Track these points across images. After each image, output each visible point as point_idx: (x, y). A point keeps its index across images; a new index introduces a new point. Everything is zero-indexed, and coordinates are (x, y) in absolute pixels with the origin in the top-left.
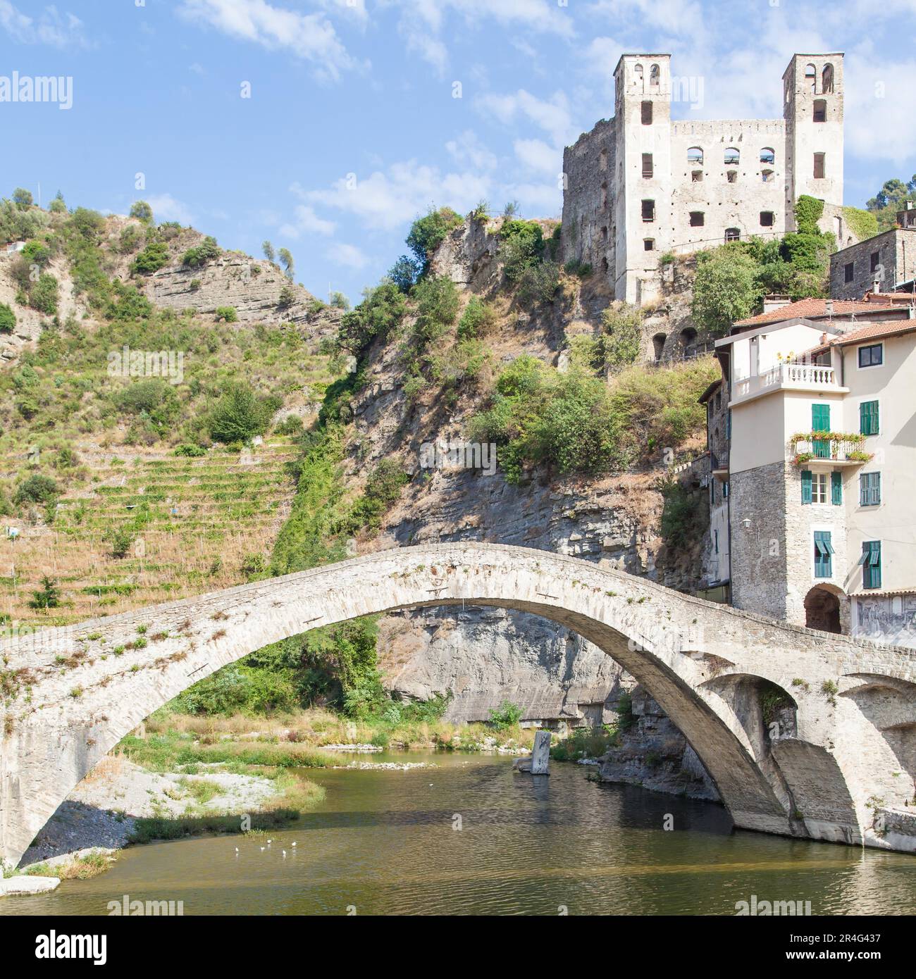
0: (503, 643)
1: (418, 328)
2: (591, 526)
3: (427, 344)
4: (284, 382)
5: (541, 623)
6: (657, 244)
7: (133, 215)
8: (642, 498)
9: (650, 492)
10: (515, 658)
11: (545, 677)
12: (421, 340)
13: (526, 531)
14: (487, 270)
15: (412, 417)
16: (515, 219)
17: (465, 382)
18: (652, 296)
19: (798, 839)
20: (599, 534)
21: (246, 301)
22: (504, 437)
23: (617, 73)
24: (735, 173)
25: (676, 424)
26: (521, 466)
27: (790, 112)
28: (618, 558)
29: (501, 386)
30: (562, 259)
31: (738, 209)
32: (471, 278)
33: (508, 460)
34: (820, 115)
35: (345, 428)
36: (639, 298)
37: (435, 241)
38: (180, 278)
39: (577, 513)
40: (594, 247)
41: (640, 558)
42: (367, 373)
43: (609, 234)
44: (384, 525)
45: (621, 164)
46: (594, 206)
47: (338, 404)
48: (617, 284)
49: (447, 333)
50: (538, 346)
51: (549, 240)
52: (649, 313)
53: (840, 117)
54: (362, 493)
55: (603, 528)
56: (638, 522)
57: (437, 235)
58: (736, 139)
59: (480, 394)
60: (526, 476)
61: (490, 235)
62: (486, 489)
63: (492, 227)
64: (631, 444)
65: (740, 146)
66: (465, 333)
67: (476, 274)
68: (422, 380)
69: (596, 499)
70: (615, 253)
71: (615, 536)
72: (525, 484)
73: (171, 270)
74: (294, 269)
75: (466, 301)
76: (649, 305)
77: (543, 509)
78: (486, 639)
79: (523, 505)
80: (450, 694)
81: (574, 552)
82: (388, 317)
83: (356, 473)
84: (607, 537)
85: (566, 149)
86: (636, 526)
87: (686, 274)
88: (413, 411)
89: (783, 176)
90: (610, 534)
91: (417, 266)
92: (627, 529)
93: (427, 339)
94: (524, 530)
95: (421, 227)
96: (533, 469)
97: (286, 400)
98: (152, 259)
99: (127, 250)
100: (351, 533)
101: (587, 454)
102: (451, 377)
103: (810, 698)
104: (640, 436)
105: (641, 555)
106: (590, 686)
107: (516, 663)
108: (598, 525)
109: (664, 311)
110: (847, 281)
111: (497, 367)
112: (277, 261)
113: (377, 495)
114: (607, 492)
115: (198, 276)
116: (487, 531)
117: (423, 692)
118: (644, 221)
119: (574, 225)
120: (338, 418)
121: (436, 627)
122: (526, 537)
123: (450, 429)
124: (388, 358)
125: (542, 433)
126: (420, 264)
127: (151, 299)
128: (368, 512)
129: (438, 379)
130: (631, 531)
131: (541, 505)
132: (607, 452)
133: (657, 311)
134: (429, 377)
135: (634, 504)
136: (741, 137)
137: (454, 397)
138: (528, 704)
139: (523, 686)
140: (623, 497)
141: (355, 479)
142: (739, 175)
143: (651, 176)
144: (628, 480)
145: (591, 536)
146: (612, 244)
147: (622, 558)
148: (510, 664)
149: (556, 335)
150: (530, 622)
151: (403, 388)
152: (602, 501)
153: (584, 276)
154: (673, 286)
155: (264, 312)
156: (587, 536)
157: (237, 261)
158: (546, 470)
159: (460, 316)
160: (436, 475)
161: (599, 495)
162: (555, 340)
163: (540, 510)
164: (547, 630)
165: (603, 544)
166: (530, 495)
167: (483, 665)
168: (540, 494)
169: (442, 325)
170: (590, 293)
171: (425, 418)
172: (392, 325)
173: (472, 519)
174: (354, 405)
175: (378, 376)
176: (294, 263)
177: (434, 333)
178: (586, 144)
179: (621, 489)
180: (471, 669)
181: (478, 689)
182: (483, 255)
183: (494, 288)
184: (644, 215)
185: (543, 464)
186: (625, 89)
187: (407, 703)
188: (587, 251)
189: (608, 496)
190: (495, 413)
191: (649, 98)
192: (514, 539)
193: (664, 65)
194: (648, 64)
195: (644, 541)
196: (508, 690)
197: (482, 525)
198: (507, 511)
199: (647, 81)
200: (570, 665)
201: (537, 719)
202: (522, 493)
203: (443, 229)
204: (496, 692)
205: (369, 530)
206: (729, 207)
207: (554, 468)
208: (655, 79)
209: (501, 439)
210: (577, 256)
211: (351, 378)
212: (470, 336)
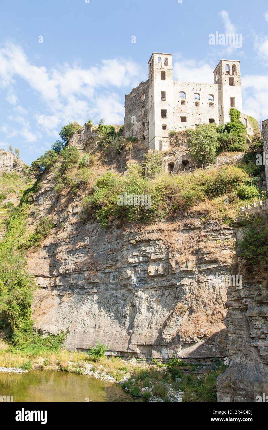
0: (96, 306)
1: (62, 166)
2: (144, 249)
3: (66, 171)
4: (9, 189)
5: (116, 297)
6: (168, 127)
8: (171, 235)
9: (175, 232)
10: (102, 314)
11: (118, 326)
12: (63, 170)
13: (109, 250)
14: (91, 145)
15: (58, 200)
16: (103, 124)
17: (81, 184)
18: (166, 148)
20: (148, 253)
22: (100, 206)
23: (150, 63)
24: (198, 103)
25: (188, 198)
26: (108, 218)
27: (219, 82)
28: (158, 265)
29: (98, 184)
30: (124, 137)
31: (200, 117)
32: (85, 148)
33: (101, 216)
34: (232, 83)
35: (30, 206)
36: (161, 148)
37: (71, 134)
39: (137, 242)
40: (139, 131)
41: (171, 266)
42: (41, 184)
43: (146, 125)
44: (42, 246)
45: (152, 96)
46: (139, 115)
47: (27, 196)
48: (149, 144)
49: (74, 167)
50: (113, 170)
51: (117, 132)
52: (166, 154)
53: (240, 84)
54: (33, 232)
55: (150, 249)
57: (72, 131)
58: (199, 90)
59: (88, 189)
60: (110, 224)
61: (93, 131)
62: (90, 230)
63: (93, 128)
64: (164, 209)
65: (200, 92)
66: (82, 165)
67: (86, 147)
68: (63, 185)
69: (147, 235)
70: (148, 132)
71: (157, 253)
72: (108, 228)
74: (20, 156)
75: (82, 156)
76: (166, 151)
77: (118, 239)
78: (88, 303)
79: (108, 238)
80: (68, 332)
81: (135, 261)
82: (50, 162)
83: (32, 224)
84: (152, 254)
86: (168, 249)
87: (182, 139)
88: (58, 198)
89: (217, 105)
90: (154, 253)
91: (63, 144)
92: (163, 250)
93: (66, 169)
94: (108, 249)
95: (65, 129)
96: (113, 221)
97: (8, 196)
100: (26, 249)
101: (143, 213)
102: (75, 183)
104: (169, 204)
105: (172, 264)
106: (144, 334)
107: (103, 317)
108: (148, 248)
109: (172, 154)
111: (96, 178)
112: (14, 152)
113: (40, 233)
114: (152, 231)
116: (89, 250)
117: (54, 330)
118: (162, 118)
119: (130, 123)
120: (27, 202)
121: (63, 296)
122: (109, 253)
123: (74, 204)
124: (49, 178)
126: (64, 144)
128: (35, 240)
129: (69, 184)
130: (165, 251)
131: (117, 237)
132: (152, 212)
133: (169, 154)
134: (66, 184)
135: (167, 237)
136: (201, 89)
137: (76, 190)
138: (109, 341)
139: (107, 330)
140: (161, 234)
141: (32, 226)
142: (200, 104)
143: (165, 100)
144: (163, 226)
145: (144, 254)
146: (147, 129)
147: (161, 265)
148: (100, 317)
150: (110, 295)
151: (55, 189)
152: (150, 236)
153: (134, 142)
154: (176, 144)
155: (7, 168)
156: (142, 253)
158: (120, 221)
159: (79, 161)
160: (67, 224)
161: (148, 233)
162: (122, 167)
163: (117, 240)
164: (119, 300)
165: (151, 258)
166: (111, 233)
167: (85, 317)
168: (116, 232)
169: (72, 164)
170: (137, 148)
171: (63, 201)
172: (52, 165)
174: (34, 197)
175: (45, 185)
176: (20, 154)
177: (68, 167)
178: (135, 92)
179: (160, 230)
180: (79, 319)
181: (82, 330)
182: (90, 139)
183: (94, 151)
184: (162, 116)
185: (119, 217)
186: (154, 66)
187: (45, 336)
188: (135, 133)
189: (153, 234)
190: (95, 195)
191: (164, 70)
192: (103, 254)
193: (170, 58)
194: (163, 57)
195: (173, 257)
196: (98, 332)
197: (87, 247)
198: (100, 240)
199: (163, 64)
200: (132, 322)
201: (114, 351)
202: (107, 232)
203: (74, 129)
204: (92, 332)
205: (34, 248)
206: (196, 116)
207: (124, 220)
208: (166, 64)
209: (99, 207)
210: (131, 136)
211: (34, 187)
212: (84, 167)
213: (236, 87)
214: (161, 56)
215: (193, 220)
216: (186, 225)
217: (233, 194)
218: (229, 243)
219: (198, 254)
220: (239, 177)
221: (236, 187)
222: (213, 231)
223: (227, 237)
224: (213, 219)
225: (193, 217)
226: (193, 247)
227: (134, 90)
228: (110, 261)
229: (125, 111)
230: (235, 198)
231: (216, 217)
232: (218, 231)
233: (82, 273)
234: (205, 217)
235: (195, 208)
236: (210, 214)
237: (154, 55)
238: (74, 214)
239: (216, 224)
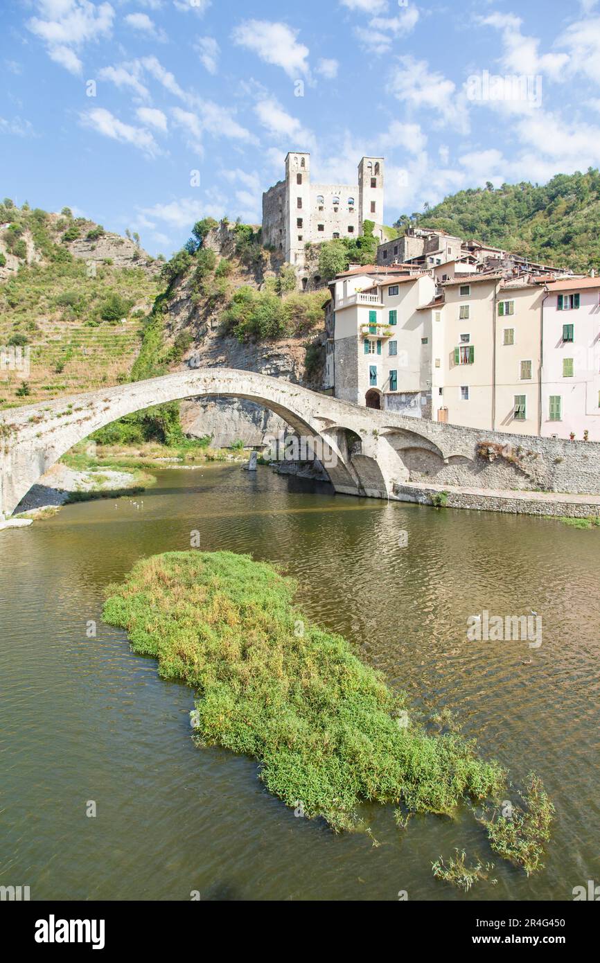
0: (236, 413)
1: (197, 271)
2: (275, 362)
3: (202, 279)
4: (136, 294)
5: (253, 404)
6: (303, 238)
7: (63, 213)
8: (297, 350)
9: (300, 347)
10: (242, 420)
11: (255, 428)
12: (199, 277)
13: (246, 364)
14: (228, 246)
15: (195, 312)
16: (241, 224)
17: (219, 296)
18: (301, 261)
19: (362, 496)
20: (278, 366)
21: (117, 256)
22: (237, 321)
23: (286, 161)
24: (337, 208)
25: (312, 318)
26: (244, 334)
27: (361, 183)
28: (286, 376)
29: (235, 299)
30: (262, 243)
31: (338, 224)
32: (221, 250)
33: (238, 332)
34: (373, 185)
35: (164, 316)
36: (296, 262)
37: (205, 232)
38: (86, 244)
39: (269, 356)
40: (276, 238)
41: (296, 376)
42: (174, 291)
43: (283, 232)
44: (182, 360)
45: (288, 201)
46: (276, 220)
47: (161, 305)
48: (285, 256)
49: (210, 274)
50: (251, 281)
51: (256, 235)
52: (300, 268)
53: (382, 186)
54: (172, 345)
55: (280, 363)
56: (295, 360)
57: (206, 229)
58: (338, 193)
59: (225, 302)
60: (246, 339)
61: (230, 231)
62: (229, 345)
63: (231, 227)
64: (293, 326)
65: (339, 196)
66: (218, 274)
67: (223, 248)
68: (199, 295)
69: (277, 350)
70: (285, 241)
71: (285, 366)
72: (245, 343)
73: (82, 240)
74: (140, 242)
75: (219, 260)
76: (300, 264)
78: (229, 411)
79: (245, 352)
80: (213, 435)
81: (267, 373)
82: (183, 266)
83: (170, 336)
85: (264, 193)
86: (294, 362)
87: (316, 252)
88: (196, 309)
89: (357, 210)
90: (283, 366)
93: (202, 276)
95: (198, 226)
96: (249, 336)
97: (137, 302)
98: (72, 234)
99: (60, 229)
100: (167, 363)
101: (273, 330)
102: (213, 294)
103: (367, 437)
104: (296, 322)
106: (274, 432)
107: (242, 422)
108: (278, 362)
109: (307, 268)
110: (384, 258)
111: (233, 290)
112: (132, 238)
113: (179, 346)
114: (282, 347)
115: (95, 243)
116: (229, 363)
117: (200, 434)
118: (298, 228)
119: (267, 228)
120: (161, 311)
121: (206, 406)
122: (246, 366)
123: (212, 317)
124: (184, 285)
125: (253, 320)
126: (198, 242)
127: (72, 253)
128: (175, 354)
129: (207, 295)
130: (292, 364)
131: (253, 352)
132: (281, 329)
133: (303, 268)
134: (203, 294)
135: (293, 352)
136: (340, 192)
137: (214, 303)
138: (247, 440)
139: (245, 432)
140: (289, 349)
141: (169, 339)
142: (339, 209)
143: (301, 208)
144: (291, 342)
145: (275, 366)
146: (284, 237)
147: (288, 376)
148: (240, 422)
150: (248, 404)
151: (191, 298)
152: (279, 351)
153: (272, 251)
154: (310, 257)
155: (126, 261)
156: (273, 366)
157: (113, 237)
158: (255, 337)
159: (216, 266)
160: (206, 338)
161: (278, 348)
162: (259, 278)
163: (253, 354)
164: (256, 407)
165: (280, 370)
166: (248, 348)
167: (227, 423)
168: (252, 347)
169: (208, 270)
170: (274, 258)
171: (201, 312)
172: (186, 270)
173: (223, 358)
174: (168, 305)
175: (179, 292)
176: (140, 239)
177: (205, 274)
178: (273, 192)
179: (288, 346)
180: (222, 424)
181: (225, 433)
182: (227, 239)
183: (232, 255)
184: (298, 225)
185: (254, 334)
186: (291, 166)
187: (193, 439)
188: (273, 240)
190: (232, 311)
191: (300, 172)
193: (307, 158)
194: (300, 157)
196: (238, 433)
199: (300, 165)
200: (265, 423)
201: (251, 447)
202: (244, 347)
203: (208, 226)
204: (233, 434)
205: (176, 362)
206: (334, 223)
207: (258, 336)
208: (303, 164)
209: (236, 323)
210: (269, 242)
211: (167, 293)
212: (221, 276)
213: (377, 189)
214: (297, 156)
227: (271, 189)
229: (263, 211)
237: (291, 153)
238: (213, 328)
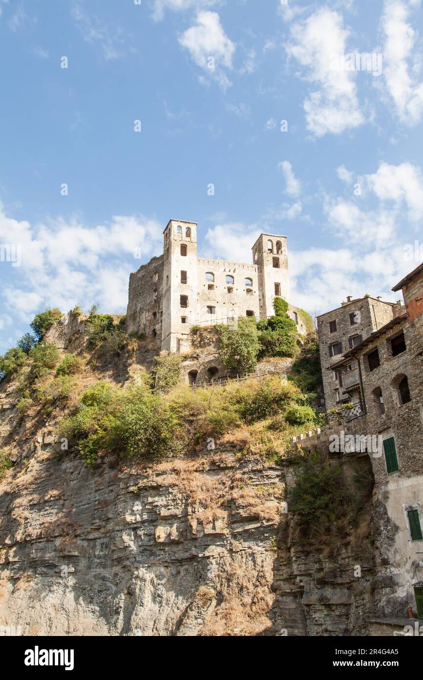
0: (71, 596)
1: (31, 371)
2: (150, 500)
3: (36, 380)
5: (104, 578)
6: (189, 320)
8: (191, 478)
9: (197, 474)
10: (81, 609)
12: (33, 378)
13: (97, 503)
14: (78, 341)
15: (21, 424)
16: (97, 312)
17: (59, 400)
18: (187, 348)
20: (157, 506)
22: (85, 433)
23: (166, 232)
24: (232, 288)
25: (217, 422)
26: (96, 453)
27: (259, 263)
28: (171, 525)
29: (85, 400)
30: (126, 332)
31: (234, 307)
32: (67, 346)
33: (87, 449)
34: (276, 264)
36: (178, 349)
37: (48, 325)
39: (140, 489)
40: (147, 324)
41: (191, 526)
43: (158, 316)
45: (167, 277)
46: (148, 302)
48: (162, 343)
50: (108, 380)
51: (117, 324)
52: (186, 358)
53: (287, 267)
55: (160, 501)
56: (188, 496)
57: (49, 321)
58: (232, 271)
59: (68, 408)
60: (99, 461)
61: (82, 322)
62: (68, 470)
63: (83, 317)
64: (182, 438)
65: (234, 275)
66: (62, 371)
67: (69, 345)
68: (30, 401)
69: (155, 479)
70: (161, 326)
71: (170, 507)
72: (96, 467)
75: (63, 357)
76: (186, 353)
77: (111, 486)
78: (58, 590)
79: (95, 483)
81: (136, 520)
82: (13, 366)
84: (163, 509)
85: (131, 274)
86: (187, 500)
87: (208, 337)
88: (22, 420)
89: (257, 293)
90: (166, 506)
91: (35, 340)
92: (179, 502)
93: (36, 377)
94: (95, 501)
95: (40, 317)
96: (105, 456)
101: (149, 443)
102: (50, 398)
104: (188, 431)
105: (192, 524)
107: (81, 613)
108: (156, 499)
109: (195, 357)
110: (331, 332)
111: (81, 391)
114: (164, 473)
116: (66, 502)
118: (182, 307)
119: (135, 313)
121: (18, 579)
122: (96, 507)
123: (45, 430)
124: (10, 390)
125: (116, 428)
126: (37, 339)
129: (41, 399)
130: (182, 503)
131: (110, 482)
132: (164, 441)
133: (191, 357)
134: (35, 399)
135: (185, 482)
136: (235, 270)
137: (50, 409)
140: (176, 477)
142: (234, 290)
143: (186, 283)
144: (179, 464)
145: (150, 507)
146: (160, 321)
147: (175, 526)
148: (76, 614)
149: (121, 374)
150: (95, 576)
151: (17, 407)
152: (160, 480)
153: (141, 339)
154: (200, 343)
156: (147, 507)
158: (115, 456)
159: (58, 365)
160: (32, 461)
161: (158, 475)
162: (121, 376)
163: (109, 486)
164: (109, 584)
165: (160, 514)
166: (101, 475)
167: (53, 614)
168: (109, 474)
169: (46, 369)
170: (144, 348)
171: (29, 424)
172: (15, 371)
173: (55, 492)
175: (2, 400)
177: (41, 374)
178: (144, 270)
179: (175, 471)
180: (42, 618)
182: (76, 333)
183: (82, 350)
184: (182, 303)
185: (114, 451)
186: (172, 236)
188: (142, 326)
189: (164, 476)
190: (79, 417)
191: (185, 243)
192: (86, 509)
193: (193, 228)
194: (184, 227)
195: (194, 512)
197: (63, 498)
198: (82, 487)
199: (184, 235)
200: (127, 621)
202: (95, 473)
203: (53, 318)
206: (228, 306)
207: (122, 454)
208: (188, 234)
209: (83, 435)
210: (136, 331)
212: (64, 373)
213: (281, 269)
214: (181, 224)
215: (224, 456)
216: (213, 463)
217: (281, 417)
218: (276, 490)
219: (230, 507)
220: (288, 393)
221: (284, 407)
222: (253, 471)
223: (272, 481)
224: (252, 454)
225: (224, 451)
226: (224, 496)
227: (142, 267)
228: (97, 521)
229: (129, 296)
230: (284, 423)
231: (257, 451)
232: (260, 471)
233: (52, 541)
234: (241, 450)
235: (227, 438)
236: (247, 446)
237: (172, 222)
238: (45, 446)
239: (257, 462)
